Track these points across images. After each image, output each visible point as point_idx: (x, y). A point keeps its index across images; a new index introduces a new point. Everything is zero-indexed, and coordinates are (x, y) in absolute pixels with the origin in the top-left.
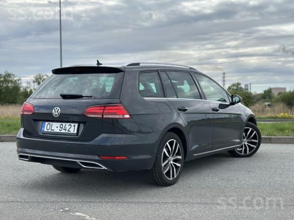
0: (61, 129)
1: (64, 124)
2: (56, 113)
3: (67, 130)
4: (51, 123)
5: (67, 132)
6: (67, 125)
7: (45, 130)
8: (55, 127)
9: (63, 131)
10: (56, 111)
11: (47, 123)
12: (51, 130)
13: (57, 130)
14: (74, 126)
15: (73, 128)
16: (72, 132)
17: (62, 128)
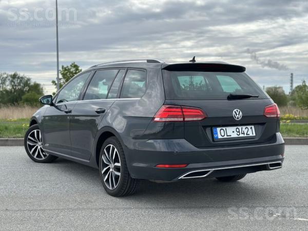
0: (238, 134)
1: (240, 128)
2: (238, 115)
3: (246, 133)
4: (224, 128)
5: (245, 135)
6: (244, 129)
7: (220, 137)
8: (231, 132)
9: (241, 135)
10: (238, 113)
11: (218, 129)
12: (227, 136)
13: (234, 135)
14: (251, 128)
15: (250, 130)
16: (251, 135)
17: (239, 132)
